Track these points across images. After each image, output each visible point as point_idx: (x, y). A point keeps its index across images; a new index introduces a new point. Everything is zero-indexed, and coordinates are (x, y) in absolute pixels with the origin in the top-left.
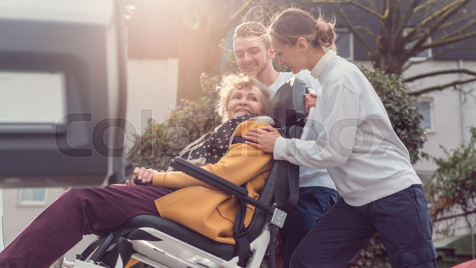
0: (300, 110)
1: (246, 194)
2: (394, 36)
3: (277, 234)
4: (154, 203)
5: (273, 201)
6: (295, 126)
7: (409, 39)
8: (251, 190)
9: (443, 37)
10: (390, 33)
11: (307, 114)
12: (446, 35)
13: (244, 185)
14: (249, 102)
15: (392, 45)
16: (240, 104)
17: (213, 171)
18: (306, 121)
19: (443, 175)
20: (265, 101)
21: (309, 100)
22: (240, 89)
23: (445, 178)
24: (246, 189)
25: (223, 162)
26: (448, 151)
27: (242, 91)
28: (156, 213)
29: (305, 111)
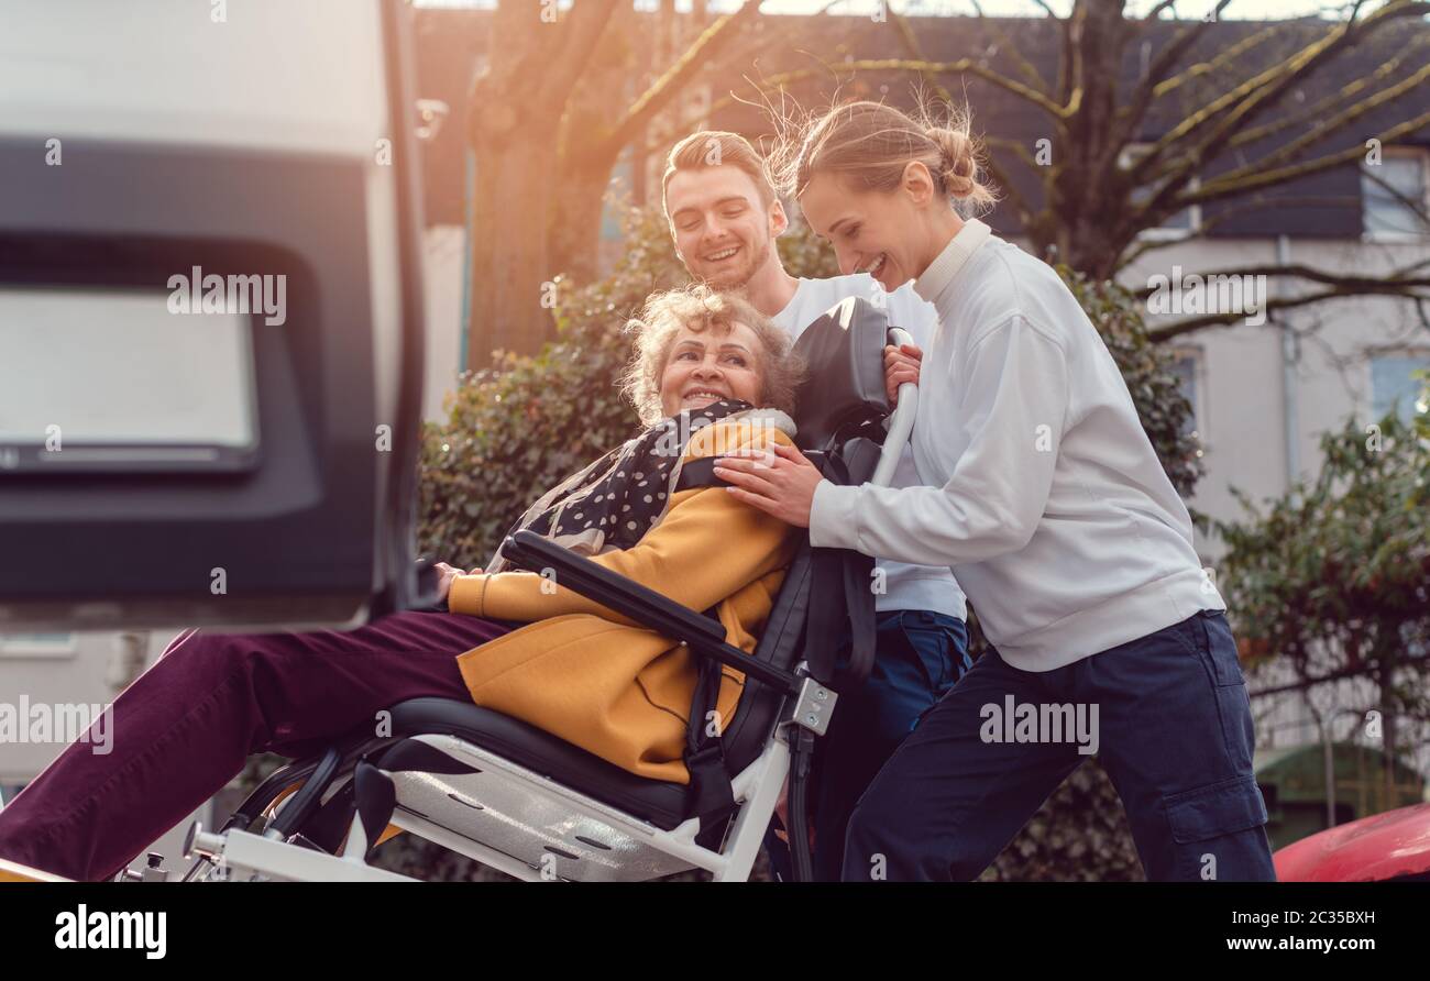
0: (873, 392)
1: (721, 637)
2: (1096, 168)
3: (809, 754)
4: (456, 664)
5: (796, 658)
6: (858, 439)
7: (1138, 176)
8: (735, 624)
9: (1236, 173)
10: (1085, 158)
11: (893, 405)
12: (1244, 166)
13: (713, 612)
14: (723, 369)
15: (1091, 194)
16: (698, 377)
17: (624, 571)
18: (889, 425)
19: (1241, 572)
20: (770, 368)
21: (900, 363)
22: (698, 332)
23: (1248, 581)
24: (719, 620)
25: (652, 545)
26: (1257, 502)
27: (704, 338)
28: (461, 693)
29: (887, 395)
